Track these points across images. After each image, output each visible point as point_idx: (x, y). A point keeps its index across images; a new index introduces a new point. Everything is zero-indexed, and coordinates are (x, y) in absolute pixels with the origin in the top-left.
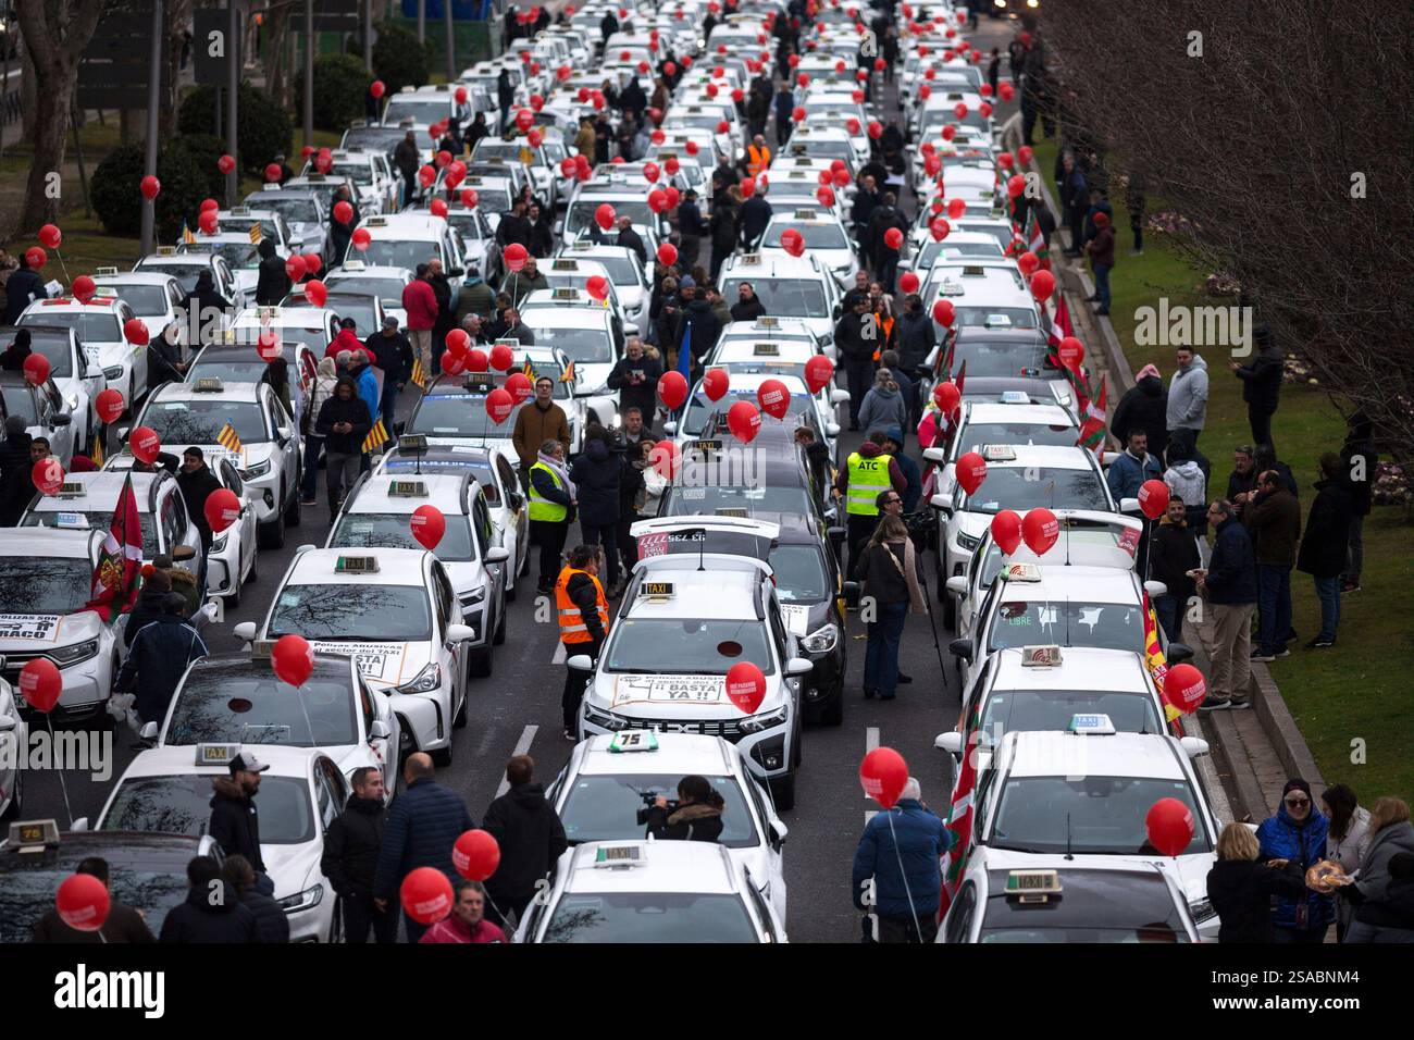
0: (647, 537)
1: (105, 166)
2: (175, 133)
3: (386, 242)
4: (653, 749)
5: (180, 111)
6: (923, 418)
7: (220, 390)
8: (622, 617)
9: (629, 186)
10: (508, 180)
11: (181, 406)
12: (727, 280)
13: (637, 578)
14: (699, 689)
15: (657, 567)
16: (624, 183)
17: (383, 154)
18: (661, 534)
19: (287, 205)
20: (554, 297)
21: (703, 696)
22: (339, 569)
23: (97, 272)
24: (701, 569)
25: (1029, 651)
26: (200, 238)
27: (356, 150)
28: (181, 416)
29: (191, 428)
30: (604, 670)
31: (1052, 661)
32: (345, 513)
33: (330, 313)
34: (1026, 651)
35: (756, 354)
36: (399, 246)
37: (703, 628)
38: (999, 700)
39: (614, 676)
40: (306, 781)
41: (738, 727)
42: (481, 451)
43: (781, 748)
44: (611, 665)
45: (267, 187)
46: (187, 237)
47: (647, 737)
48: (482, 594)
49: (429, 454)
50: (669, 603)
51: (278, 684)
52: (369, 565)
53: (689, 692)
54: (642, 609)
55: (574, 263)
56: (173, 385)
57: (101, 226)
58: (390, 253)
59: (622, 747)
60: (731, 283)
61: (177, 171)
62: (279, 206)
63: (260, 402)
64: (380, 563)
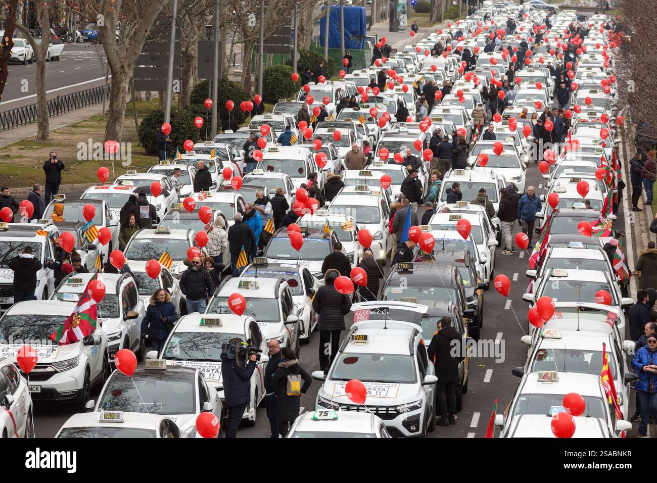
0: (359, 311)
1: (147, 120)
2: (188, 104)
3: (278, 160)
4: (335, 419)
5: (193, 93)
6: (532, 254)
7: (168, 233)
8: (341, 352)
9: (410, 134)
10: (350, 130)
11: (148, 241)
12: (446, 182)
13: (351, 332)
14: (377, 390)
15: (363, 326)
16: (407, 132)
17: (293, 116)
18: (366, 310)
19: (236, 141)
20: (356, 189)
21: (378, 393)
22: (202, 324)
23: (126, 173)
24: (385, 328)
25: (542, 373)
26: (184, 157)
27: (278, 114)
28: (150, 246)
29: (155, 252)
30: (329, 379)
31: (553, 379)
32: (215, 296)
33: (239, 195)
34: (540, 373)
35: (450, 220)
36: (284, 162)
37: (382, 359)
38: (524, 399)
39: (334, 382)
40: (155, 431)
41: (396, 410)
42: (295, 267)
43: (418, 421)
44: (334, 377)
45: (226, 131)
46: (179, 156)
47: (332, 413)
48: (283, 339)
49: (269, 268)
50: (366, 345)
51: (157, 382)
52: (217, 323)
53: (372, 391)
54: (351, 349)
55: (370, 172)
56: (146, 230)
57: (144, 150)
58: (279, 165)
59: (319, 418)
60: (448, 184)
61: (183, 123)
62: (232, 141)
63: (188, 240)
64: (223, 322)
